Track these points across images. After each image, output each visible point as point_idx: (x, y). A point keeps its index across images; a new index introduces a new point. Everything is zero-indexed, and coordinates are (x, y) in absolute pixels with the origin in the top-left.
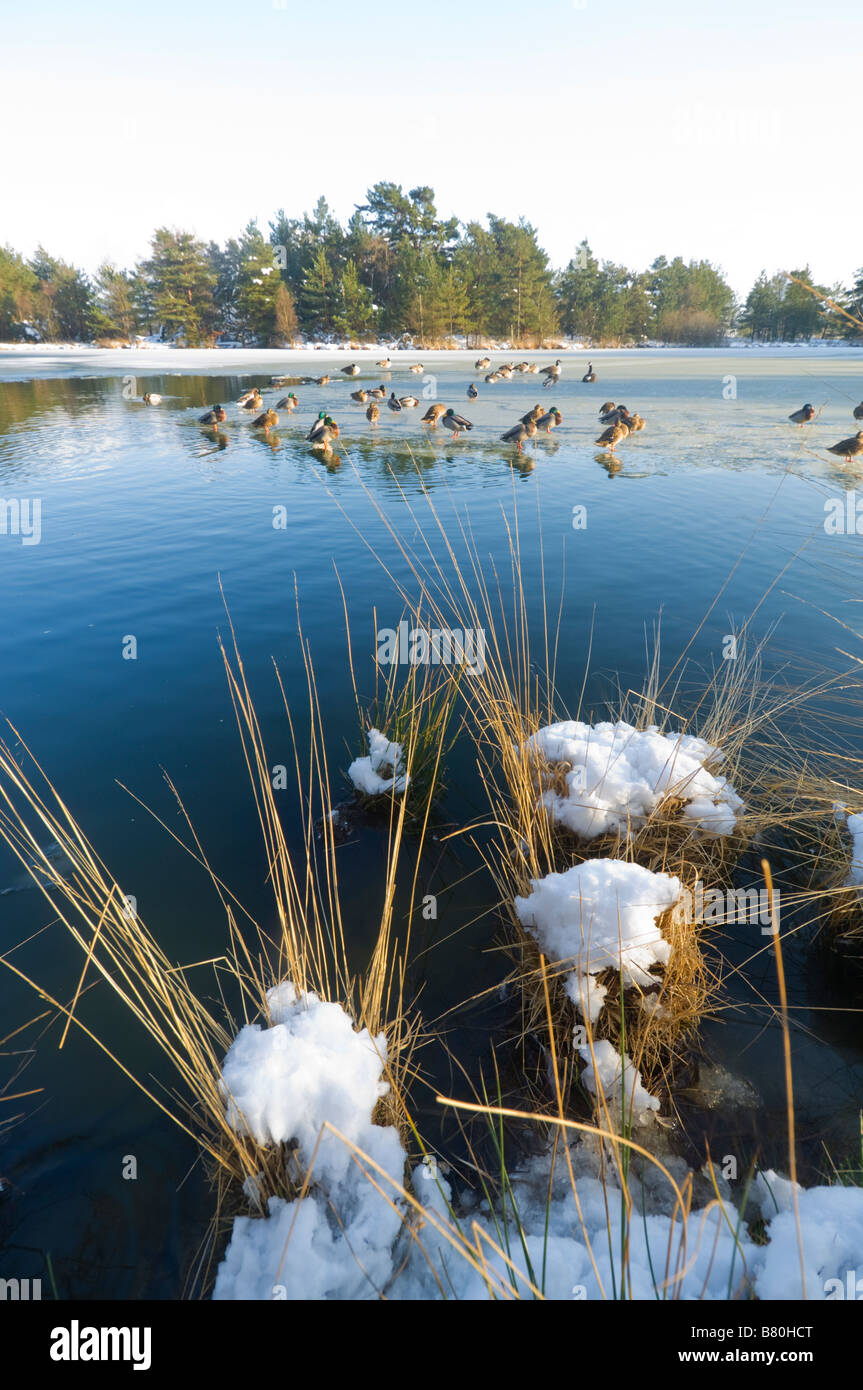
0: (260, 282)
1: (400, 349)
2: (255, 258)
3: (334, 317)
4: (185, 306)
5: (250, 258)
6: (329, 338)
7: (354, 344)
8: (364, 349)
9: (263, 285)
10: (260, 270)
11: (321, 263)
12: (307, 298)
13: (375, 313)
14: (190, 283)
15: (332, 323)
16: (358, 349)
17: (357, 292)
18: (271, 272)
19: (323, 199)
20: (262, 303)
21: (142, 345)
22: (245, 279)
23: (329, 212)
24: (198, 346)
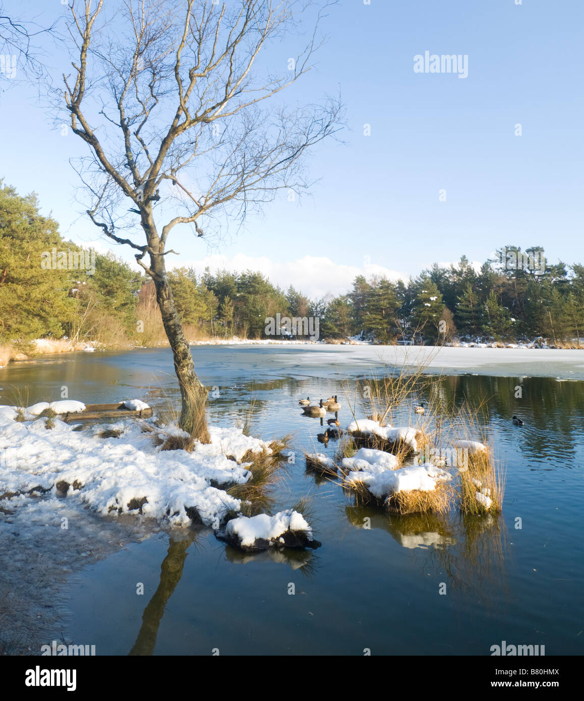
0: (429, 305)
1: (536, 347)
2: (426, 292)
3: (484, 326)
4: (381, 320)
5: (423, 292)
6: (479, 339)
7: (499, 344)
8: (507, 347)
9: (431, 307)
10: (429, 298)
11: (469, 293)
12: (461, 314)
13: (513, 323)
14: (385, 306)
15: (480, 330)
16: (503, 347)
17: (498, 310)
18: (436, 299)
19: (464, 257)
20: (431, 317)
21: (352, 342)
22: (419, 303)
23: (469, 264)
24: (387, 344)
